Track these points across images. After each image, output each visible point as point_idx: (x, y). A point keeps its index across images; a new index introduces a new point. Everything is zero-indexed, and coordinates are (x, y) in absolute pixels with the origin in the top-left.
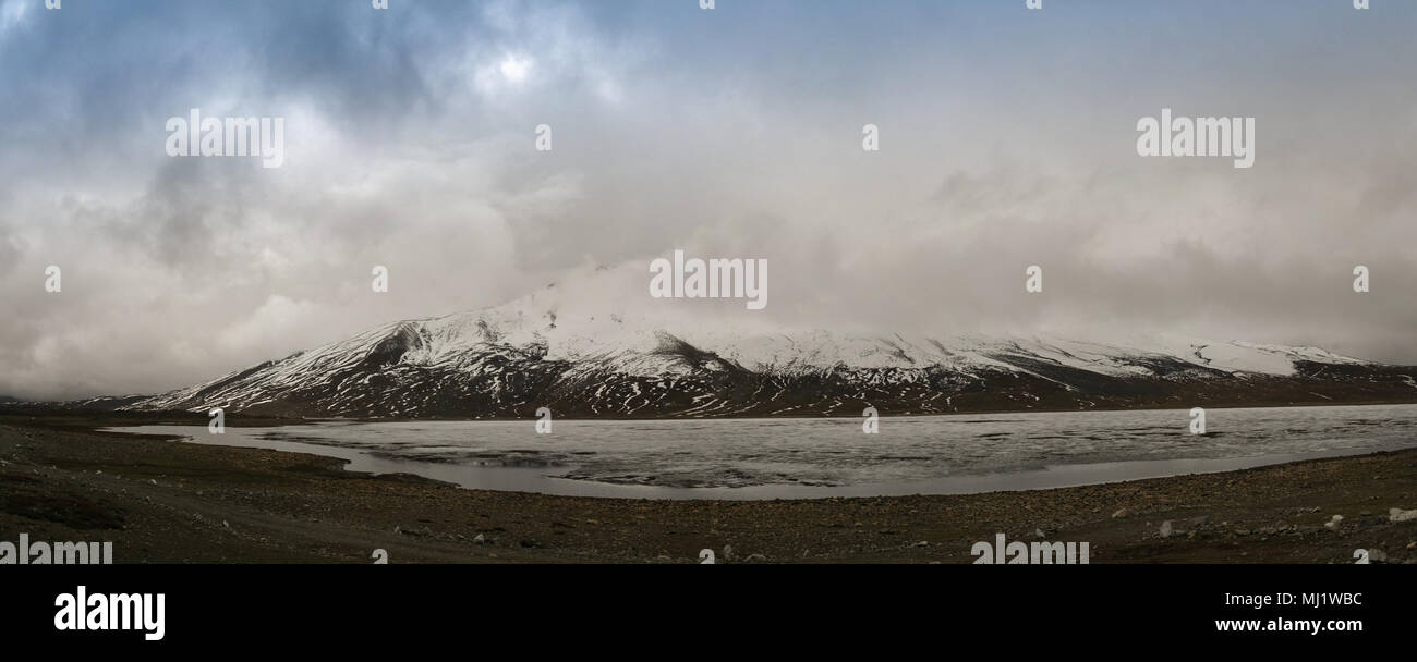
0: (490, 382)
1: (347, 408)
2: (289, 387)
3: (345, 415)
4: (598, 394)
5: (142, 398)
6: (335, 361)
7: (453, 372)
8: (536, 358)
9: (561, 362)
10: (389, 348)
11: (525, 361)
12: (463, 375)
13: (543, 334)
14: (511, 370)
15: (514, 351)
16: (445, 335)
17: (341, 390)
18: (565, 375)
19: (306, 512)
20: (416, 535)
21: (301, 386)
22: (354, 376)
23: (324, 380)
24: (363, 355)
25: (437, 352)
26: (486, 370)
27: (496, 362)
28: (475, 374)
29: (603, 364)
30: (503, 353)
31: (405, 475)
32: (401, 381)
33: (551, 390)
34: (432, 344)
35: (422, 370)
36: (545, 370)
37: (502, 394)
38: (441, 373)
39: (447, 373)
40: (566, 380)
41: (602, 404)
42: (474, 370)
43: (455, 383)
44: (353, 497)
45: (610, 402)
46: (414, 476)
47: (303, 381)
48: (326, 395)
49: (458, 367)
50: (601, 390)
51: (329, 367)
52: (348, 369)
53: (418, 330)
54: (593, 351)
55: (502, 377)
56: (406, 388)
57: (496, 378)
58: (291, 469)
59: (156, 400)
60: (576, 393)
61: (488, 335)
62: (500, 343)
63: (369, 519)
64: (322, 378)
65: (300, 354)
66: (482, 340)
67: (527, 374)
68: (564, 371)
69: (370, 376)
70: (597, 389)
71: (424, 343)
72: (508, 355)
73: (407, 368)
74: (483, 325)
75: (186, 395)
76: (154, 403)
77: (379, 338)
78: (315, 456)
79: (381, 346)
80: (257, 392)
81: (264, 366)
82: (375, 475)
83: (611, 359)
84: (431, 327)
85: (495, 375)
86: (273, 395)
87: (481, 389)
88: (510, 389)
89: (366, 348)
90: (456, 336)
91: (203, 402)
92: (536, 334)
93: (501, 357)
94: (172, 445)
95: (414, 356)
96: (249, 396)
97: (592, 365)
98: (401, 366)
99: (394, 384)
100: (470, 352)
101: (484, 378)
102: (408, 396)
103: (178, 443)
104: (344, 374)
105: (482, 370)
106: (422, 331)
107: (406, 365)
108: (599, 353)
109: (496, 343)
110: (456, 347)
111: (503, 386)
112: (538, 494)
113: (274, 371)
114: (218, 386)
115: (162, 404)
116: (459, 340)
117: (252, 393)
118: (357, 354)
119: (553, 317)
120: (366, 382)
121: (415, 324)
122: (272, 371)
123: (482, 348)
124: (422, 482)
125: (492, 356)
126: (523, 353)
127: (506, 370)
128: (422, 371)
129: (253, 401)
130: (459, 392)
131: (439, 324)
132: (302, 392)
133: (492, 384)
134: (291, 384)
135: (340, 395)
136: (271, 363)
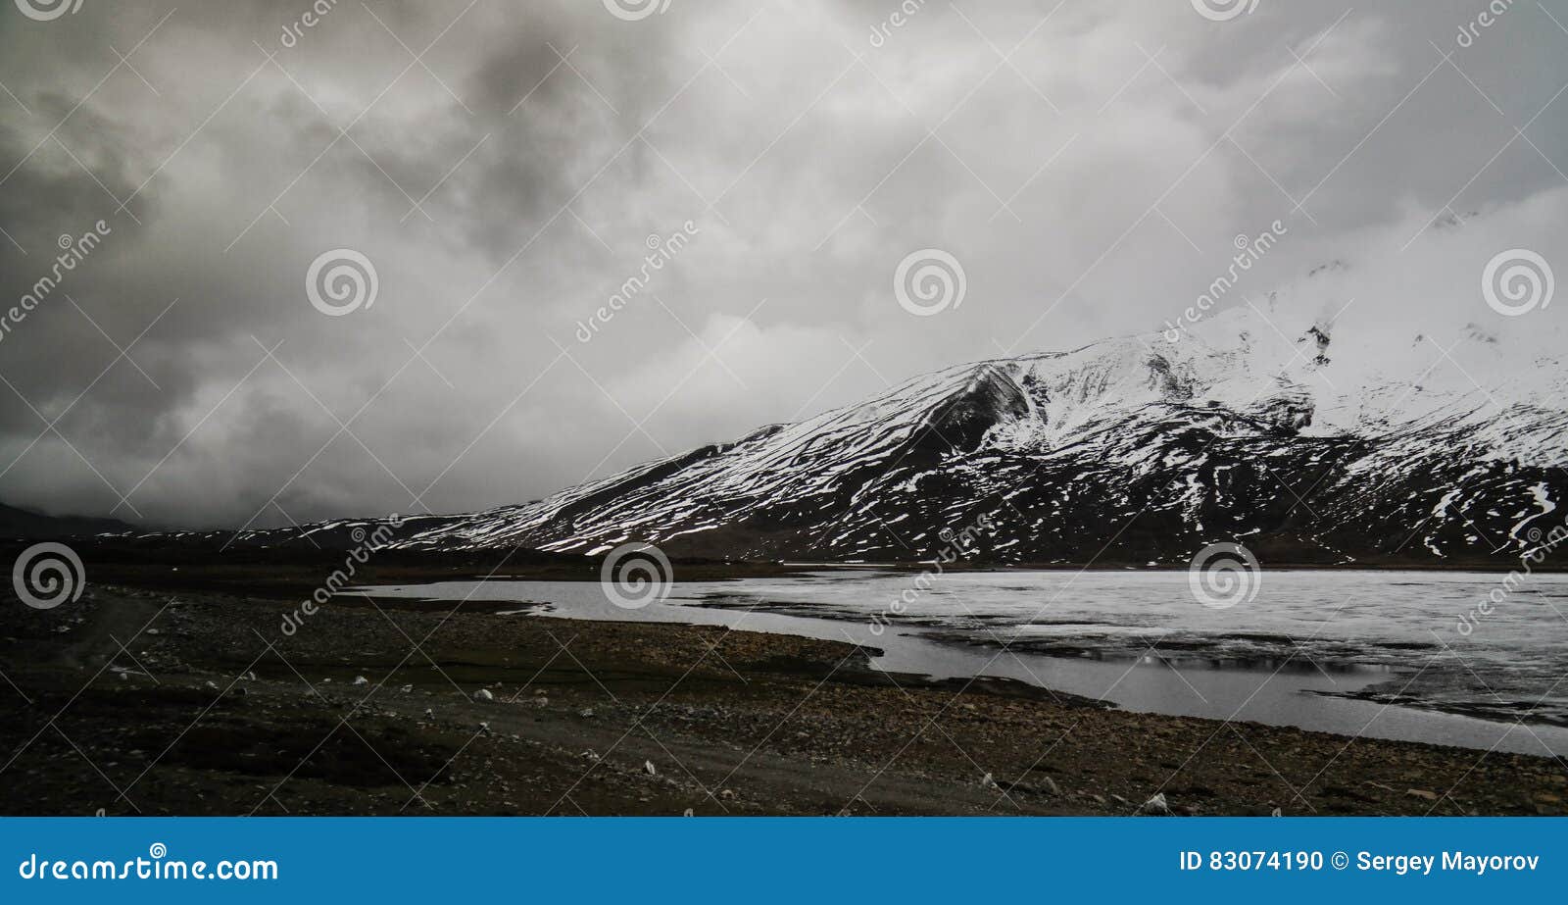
0: (1178, 485)
1: (872, 542)
2: (751, 499)
3: (869, 557)
4: (1440, 510)
5: (437, 522)
6: (847, 445)
7: (1096, 466)
8: (1284, 432)
9: (1345, 439)
10: (958, 418)
11: (1255, 440)
12: (1116, 472)
13: (1296, 380)
14: (1225, 459)
15: (1231, 419)
16: (1076, 390)
17: (859, 506)
18: (1354, 469)
19: (803, 745)
20: (1027, 791)
21: (776, 497)
22: (887, 476)
23: (823, 484)
24: (904, 433)
25: (1059, 426)
26: (1169, 461)
27: (1191, 442)
28: (1144, 470)
29: (1452, 440)
30: (1207, 424)
31: (996, 681)
32: (985, 486)
33: (1322, 502)
34: (1048, 408)
35: (1027, 461)
36: (1306, 458)
37: (1207, 512)
38: (1068, 469)
39: (1081, 469)
40: (1358, 479)
41: (1451, 535)
42: (1142, 462)
43: (1099, 489)
44: (892, 720)
45: (1471, 531)
46: (1015, 683)
47: (780, 487)
48: (827, 515)
49: (1105, 455)
50: (1446, 501)
51: (834, 456)
52: (873, 460)
53: (1018, 380)
54: (1426, 411)
55: (1204, 474)
56: (993, 501)
57: (1191, 478)
58: (759, 667)
59: (469, 526)
60: (1382, 508)
61: (1173, 385)
62: (1200, 402)
63: (930, 761)
64: (819, 481)
65: (775, 430)
66: (1157, 395)
67: (1263, 468)
68: (1352, 459)
69: (919, 475)
70: (1436, 498)
71: (1032, 406)
72: (1217, 427)
73: (997, 459)
74: (1160, 365)
75: (533, 518)
76: (464, 533)
77: (938, 398)
78: (809, 640)
79: (941, 413)
80: (686, 509)
81: (700, 455)
82: (934, 679)
83: (1471, 429)
84: (1048, 373)
85: (1189, 471)
86: (718, 515)
87: (1158, 502)
88: (1225, 501)
89: (912, 417)
90: (1101, 391)
91: (570, 531)
92: (1283, 380)
93: (1203, 432)
94: (511, 621)
95: (1012, 434)
96: (669, 516)
97: (1423, 443)
98: (984, 455)
99: (969, 493)
100: (1133, 423)
101: (1162, 477)
102: (998, 517)
103: (524, 618)
104: (865, 472)
105: (1160, 462)
106: (1028, 380)
107: (994, 452)
108: (1439, 418)
109: (1190, 403)
110: (1102, 415)
111: (1208, 493)
112: (1291, 729)
113: (720, 464)
114: (602, 498)
115: (481, 536)
116: (1108, 397)
117: (674, 512)
118: (891, 430)
119: (1324, 340)
120: (911, 488)
121: (1013, 367)
122: (715, 466)
123: (1160, 414)
124: (1034, 695)
125: (1182, 430)
126: (1251, 422)
127: (1215, 459)
128: (1028, 465)
129: (677, 527)
130: (1109, 508)
131: (1063, 366)
132: (779, 509)
133: (1182, 491)
134: (755, 493)
135: (856, 516)
136: (713, 449)
